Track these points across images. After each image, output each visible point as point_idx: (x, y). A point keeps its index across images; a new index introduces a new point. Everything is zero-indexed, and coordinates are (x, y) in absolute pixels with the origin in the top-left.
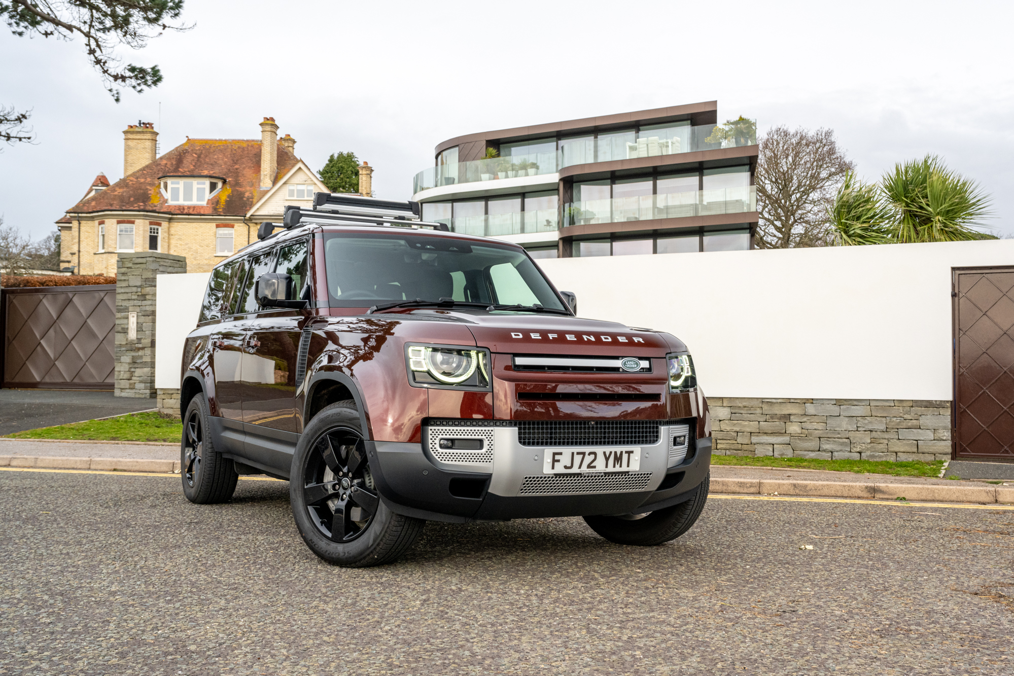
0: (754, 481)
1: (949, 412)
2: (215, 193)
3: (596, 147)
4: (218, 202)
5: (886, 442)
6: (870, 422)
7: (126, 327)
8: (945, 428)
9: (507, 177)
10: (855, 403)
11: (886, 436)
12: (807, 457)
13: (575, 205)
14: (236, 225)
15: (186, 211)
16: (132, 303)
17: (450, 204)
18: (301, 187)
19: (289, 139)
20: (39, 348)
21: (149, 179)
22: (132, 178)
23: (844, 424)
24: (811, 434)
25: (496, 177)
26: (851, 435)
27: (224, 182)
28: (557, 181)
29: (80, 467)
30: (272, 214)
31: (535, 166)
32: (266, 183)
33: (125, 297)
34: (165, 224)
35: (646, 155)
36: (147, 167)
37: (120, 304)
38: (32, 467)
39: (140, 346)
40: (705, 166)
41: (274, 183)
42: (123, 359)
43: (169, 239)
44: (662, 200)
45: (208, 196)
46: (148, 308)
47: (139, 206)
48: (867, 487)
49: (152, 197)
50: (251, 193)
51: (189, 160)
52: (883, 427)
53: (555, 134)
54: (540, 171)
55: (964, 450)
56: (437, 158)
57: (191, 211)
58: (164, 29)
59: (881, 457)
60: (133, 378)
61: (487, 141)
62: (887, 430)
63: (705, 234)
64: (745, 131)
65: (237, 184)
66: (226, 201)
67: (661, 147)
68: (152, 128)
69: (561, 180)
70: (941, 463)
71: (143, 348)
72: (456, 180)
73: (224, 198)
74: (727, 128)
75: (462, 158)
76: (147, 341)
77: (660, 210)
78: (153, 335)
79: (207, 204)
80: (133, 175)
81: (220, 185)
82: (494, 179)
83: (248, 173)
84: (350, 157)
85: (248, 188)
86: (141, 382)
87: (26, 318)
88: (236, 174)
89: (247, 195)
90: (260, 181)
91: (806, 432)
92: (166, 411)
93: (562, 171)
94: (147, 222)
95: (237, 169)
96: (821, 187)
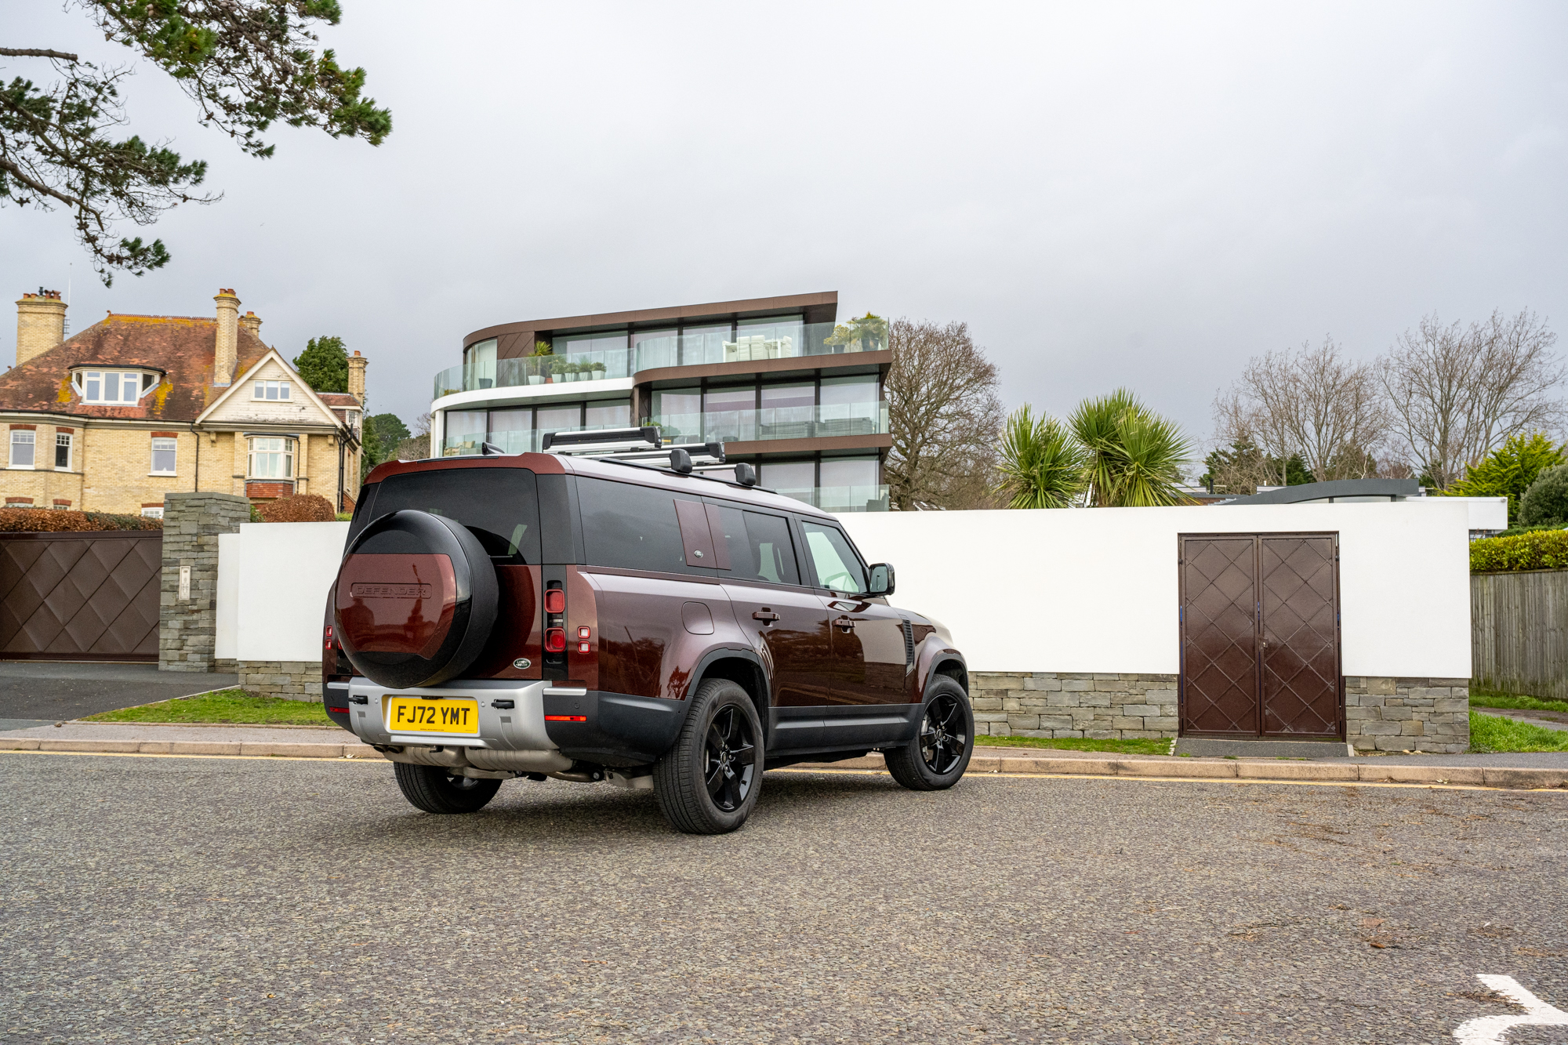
0: (995, 759)
1: (1175, 686)
2: (150, 389)
3: (680, 343)
4: (154, 403)
5: (1110, 718)
6: (1094, 698)
7: (176, 584)
8: (1172, 703)
9: (563, 380)
10: (1078, 677)
11: (1111, 712)
12: (1026, 736)
13: (654, 419)
14: (180, 434)
15: (108, 414)
16: (184, 555)
17: (486, 414)
18: (272, 385)
19: (252, 319)
20: (41, 609)
21: (54, 369)
22: (30, 367)
23: (1066, 700)
24: (1030, 712)
25: (548, 379)
26: (1073, 711)
27: (163, 375)
28: (630, 387)
29: (227, 752)
30: (231, 419)
31: (600, 367)
32: (222, 378)
33: (175, 547)
34: (78, 431)
35: (748, 359)
36: (52, 351)
37: (168, 556)
38: (167, 753)
39: (195, 608)
40: (822, 374)
41: (235, 376)
42: (171, 624)
43: (84, 451)
44: (769, 416)
45: (140, 393)
46: (206, 561)
47: (41, 406)
48: (1109, 764)
49: (60, 394)
50: (201, 391)
51: (112, 344)
52: (1107, 703)
53: (627, 326)
54: (607, 373)
55: (1192, 727)
56: (465, 352)
57: (116, 414)
58: (184, 201)
59: (1105, 735)
60: (185, 648)
61: (537, 333)
62: (1111, 707)
63: (822, 459)
64: (875, 332)
65: (181, 378)
66: (166, 401)
67: (767, 348)
68: (59, 298)
69: (636, 386)
70: (1169, 740)
71: (198, 611)
72: (494, 383)
73: (162, 397)
74: (852, 327)
75: (501, 356)
76: (204, 602)
77: (767, 429)
78: (213, 594)
79: (139, 404)
80: (32, 362)
81: (157, 379)
82: (545, 382)
83: (196, 363)
84: (336, 343)
85: (197, 384)
86: (195, 652)
87: (23, 569)
88: (180, 364)
89: (195, 393)
90: (213, 375)
91: (1025, 708)
92: (250, 689)
93: (638, 375)
94: (54, 428)
95: (180, 357)
96: (957, 398)
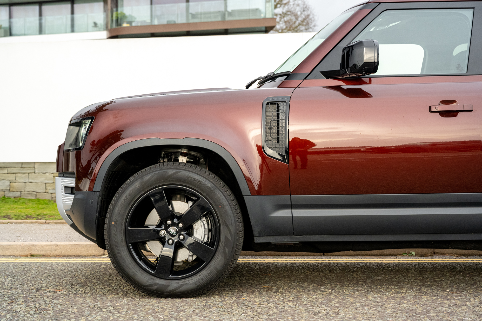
17: (8, 8)
44: (197, 7)
96: (285, 4)
